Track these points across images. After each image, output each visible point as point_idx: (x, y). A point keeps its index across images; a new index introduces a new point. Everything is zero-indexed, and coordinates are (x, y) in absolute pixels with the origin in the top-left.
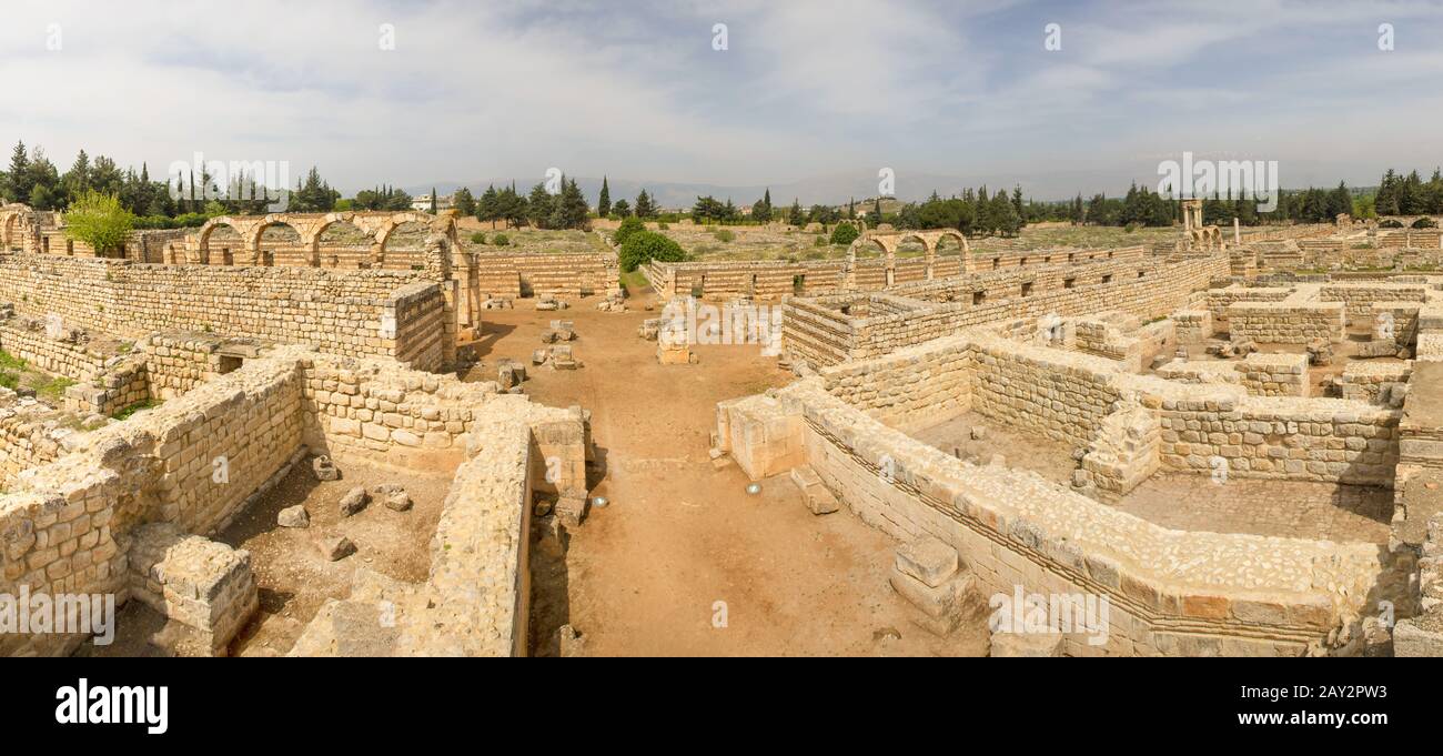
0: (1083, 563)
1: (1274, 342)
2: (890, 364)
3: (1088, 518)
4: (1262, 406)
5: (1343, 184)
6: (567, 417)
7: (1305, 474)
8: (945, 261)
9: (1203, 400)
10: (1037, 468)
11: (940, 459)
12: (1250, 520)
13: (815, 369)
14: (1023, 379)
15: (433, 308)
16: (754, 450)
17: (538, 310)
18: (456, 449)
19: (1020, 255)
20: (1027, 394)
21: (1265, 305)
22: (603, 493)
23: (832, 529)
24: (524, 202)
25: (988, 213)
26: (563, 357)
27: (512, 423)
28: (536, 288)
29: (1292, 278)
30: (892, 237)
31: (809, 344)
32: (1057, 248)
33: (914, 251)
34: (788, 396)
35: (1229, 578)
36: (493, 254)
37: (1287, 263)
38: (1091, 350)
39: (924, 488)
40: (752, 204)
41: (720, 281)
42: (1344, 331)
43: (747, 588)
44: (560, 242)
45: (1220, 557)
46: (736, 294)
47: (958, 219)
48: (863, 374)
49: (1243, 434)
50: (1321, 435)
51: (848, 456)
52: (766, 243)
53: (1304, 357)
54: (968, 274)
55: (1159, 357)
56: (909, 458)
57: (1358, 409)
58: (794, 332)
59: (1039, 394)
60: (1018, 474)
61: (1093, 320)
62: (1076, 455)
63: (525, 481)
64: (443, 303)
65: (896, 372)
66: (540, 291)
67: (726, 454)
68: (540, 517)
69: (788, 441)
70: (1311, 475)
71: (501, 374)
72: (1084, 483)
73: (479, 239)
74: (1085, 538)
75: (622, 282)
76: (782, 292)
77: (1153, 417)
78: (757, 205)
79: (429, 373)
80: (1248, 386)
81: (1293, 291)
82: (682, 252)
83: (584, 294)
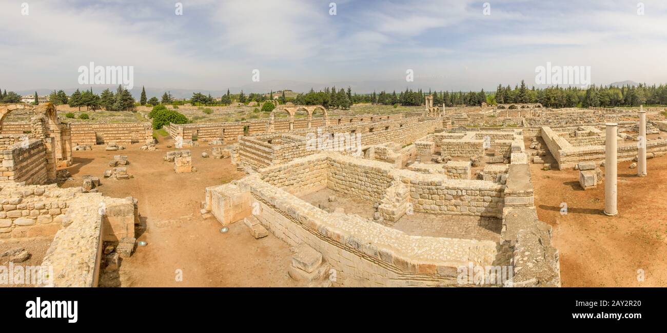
0: (378, 253)
1: (458, 156)
2: (292, 166)
3: (380, 233)
4: (453, 183)
5: (482, 90)
6: (124, 203)
7: (468, 212)
8: (317, 120)
9: (430, 181)
10: (358, 213)
11: (312, 209)
12: (445, 232)
13: (255, 170)
14: (352, 173)
15: (39, 152)
16: (225, 211)
17: (107, 150)
18: (55, 223)
19: (350, 118)
20: (354, 180)
21: (455, 141)
22: (145, 239)
23: (265, 245)
24: (98, 98)
25: (336, 98)
26: (122, 173)
27: (91, 207)
28: (106, 140)
29: (465, 129)
30: (293, 108)
31: (253, 158)
32: (366, 115)
33: (302, 115)
34: (242, 183)
35: (437, 256)
36: (79, 123)
37: (463, 123)
38: (381, 159)
39: (304, 221)
40: (221, 96)
41: (207, 132)
42: (484, 152)
43: (220, 280)
44: (119, 117)
45: (434, 247)
46: (215, 138)
47: (322, 101)
48: (279, 171)
49: (445, 195)
50: (475, 196)
51: (273, 209)
52: (229, 114)
53: (469, 163)
54: (327, 126)
55: (409, 162)
56: (298, 208)
57: (489, 185)
58: (245, 153)
59: (359, 179)
60: (350, 216)
61: (382, 146)
62: (375, 206)
63: (99, 236)
64: (46, 149)
65: (294, 169)
66: (108, 141)
67: (209, 212)
68: (107, 254)
69: (243, 205)
70: (470, 213)
71: (84, 183)
72: (379, 218)
73: (71, 116)
74: (379, 242)
75: (154, 136)
76: (238, 134)
77: (407, 187)
78: (223, 97)
79: (38, 186)
80: (448, 175)
81: (466, 135)
82: (186, 119)
83: (133, 142)
